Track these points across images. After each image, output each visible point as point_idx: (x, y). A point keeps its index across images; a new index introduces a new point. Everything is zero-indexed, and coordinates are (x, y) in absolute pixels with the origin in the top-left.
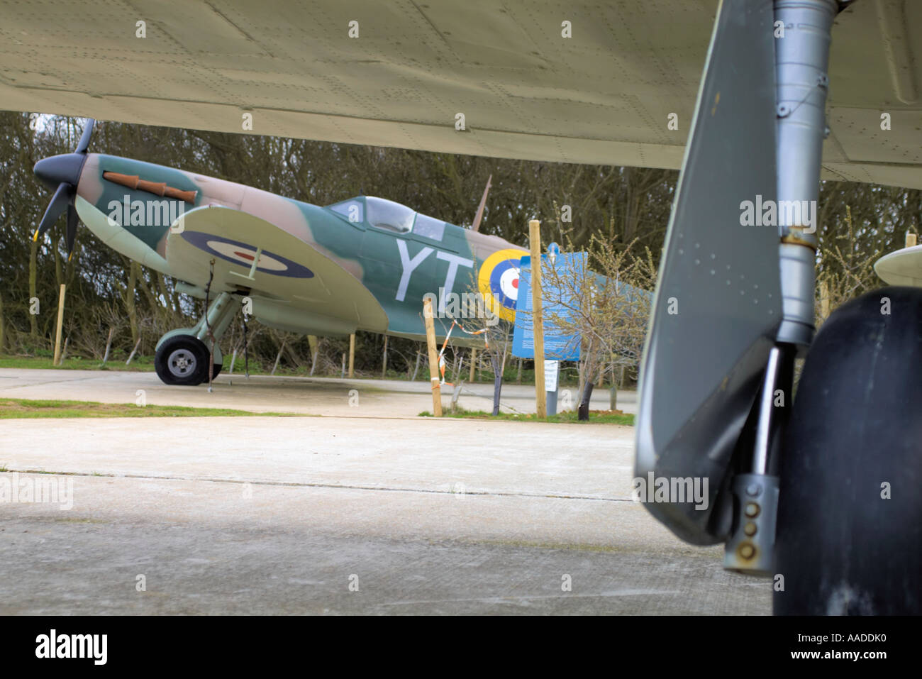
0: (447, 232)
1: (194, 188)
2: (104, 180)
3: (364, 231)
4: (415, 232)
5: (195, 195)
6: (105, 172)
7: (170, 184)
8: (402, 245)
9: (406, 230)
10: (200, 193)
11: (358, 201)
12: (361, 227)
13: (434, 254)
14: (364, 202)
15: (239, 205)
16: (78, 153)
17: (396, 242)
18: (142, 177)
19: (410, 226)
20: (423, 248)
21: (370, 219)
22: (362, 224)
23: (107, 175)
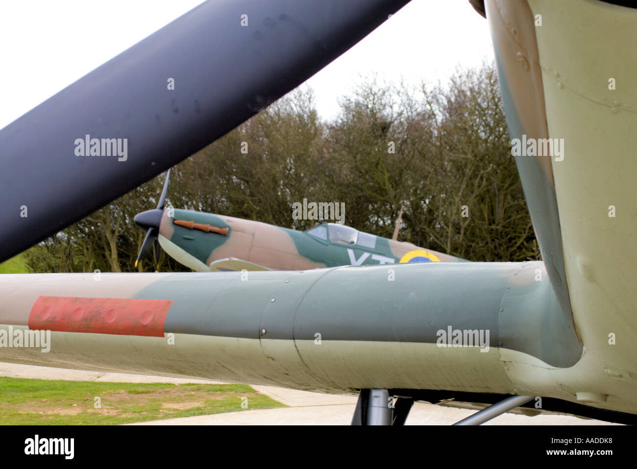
0: (378, 242)
1: (226, 226)
2: (175, 226)
3: (327, 245)
4: (358, 244)
5: (227, 231)
6: (174, 220)
7: (212, 225)
8: (351, 252)
9: (353, 243)
10: (230, 229)
11: (323, 226)
12: (326, 243)
13: (370, 256)
14: (327, 227)
15: (253, 235)
16: (159, 209)
17: (347, 251)
18: (196, 222)
19: (355, 240)
20: (363, 253)
21: (331, 237)
22: (326, 241)
23: (176, 222)
